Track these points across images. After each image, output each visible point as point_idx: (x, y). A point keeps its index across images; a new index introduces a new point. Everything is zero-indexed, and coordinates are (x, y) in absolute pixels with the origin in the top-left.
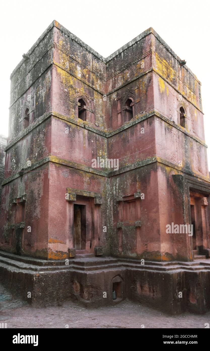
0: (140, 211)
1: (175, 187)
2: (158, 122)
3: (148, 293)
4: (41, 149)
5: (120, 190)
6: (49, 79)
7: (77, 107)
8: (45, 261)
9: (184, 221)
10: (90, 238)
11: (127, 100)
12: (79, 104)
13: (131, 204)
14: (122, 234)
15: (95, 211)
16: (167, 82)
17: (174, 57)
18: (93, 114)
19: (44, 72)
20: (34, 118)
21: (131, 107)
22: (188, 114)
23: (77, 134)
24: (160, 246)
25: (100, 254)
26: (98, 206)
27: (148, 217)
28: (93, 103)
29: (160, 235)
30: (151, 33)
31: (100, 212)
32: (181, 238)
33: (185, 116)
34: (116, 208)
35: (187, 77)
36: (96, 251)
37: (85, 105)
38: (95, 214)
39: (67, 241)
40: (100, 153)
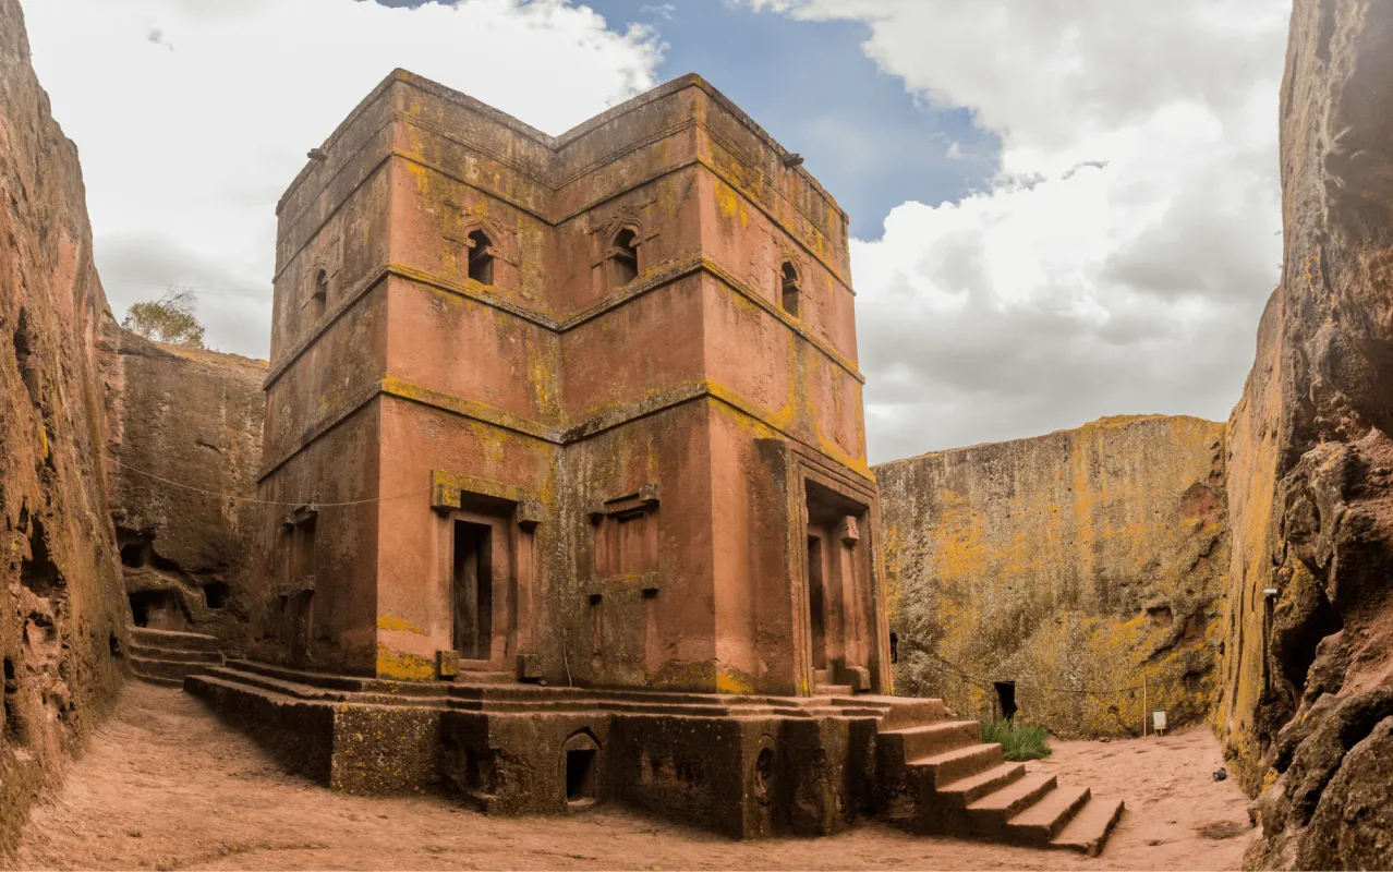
0: (656, 543)
1: (765, 474)
2: (712, 286)
3: (674, 782)
4: (358, 366)
5: (597, 480)
6: (382, 188)
7: (465, 252)
8: (369, 680)
9: (787, 574)
10: (504, 625)
11: (620, 230)
12: (471, 244)
13: (631, 524)
14: (602, 616)
15: (520, 543)
16: (745, 197)
17: (765, 143)
18: (513, 268)
19: (368, 177)
20: (341, 290)
21: (633, 251)
22: (806, 284)
23: (464, 321)
24: (714, 646)
25: (534, 675)
26: (529, 528)
27: (679, 558)
28: (515, 241)
29: (713, 612)
30: (694, 84)
31: (535, 548)
32: (778, 626)
33: (798, 287)
34: (585, 537)
35: (805, 196)
36: (521, 664)
37: (490, 244)
38: (519, 553)
39: (434, 627)
40: (538, 372)
